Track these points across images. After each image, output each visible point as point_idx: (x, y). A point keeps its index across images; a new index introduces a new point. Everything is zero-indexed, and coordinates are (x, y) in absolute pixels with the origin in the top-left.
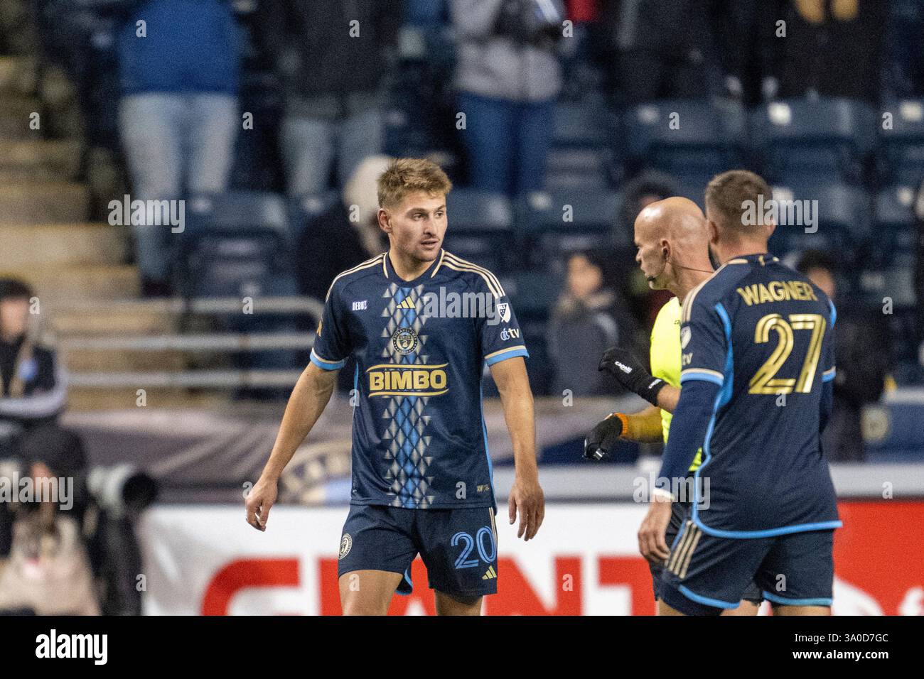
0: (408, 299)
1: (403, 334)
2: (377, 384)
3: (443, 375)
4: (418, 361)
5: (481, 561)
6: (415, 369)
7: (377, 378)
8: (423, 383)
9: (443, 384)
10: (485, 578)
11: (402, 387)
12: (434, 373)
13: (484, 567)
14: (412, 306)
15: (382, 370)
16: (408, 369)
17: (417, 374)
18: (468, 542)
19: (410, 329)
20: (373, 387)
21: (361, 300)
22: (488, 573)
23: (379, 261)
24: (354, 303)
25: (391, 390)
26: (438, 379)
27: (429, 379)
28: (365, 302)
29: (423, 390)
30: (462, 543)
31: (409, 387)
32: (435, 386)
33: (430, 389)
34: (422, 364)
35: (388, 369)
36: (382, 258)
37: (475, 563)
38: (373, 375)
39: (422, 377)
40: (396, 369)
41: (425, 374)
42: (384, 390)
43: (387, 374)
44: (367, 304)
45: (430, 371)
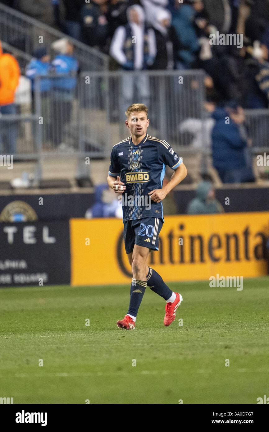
0: (137, 151)
1: (134, 162)
2: (128, 179)
3: (148, 175)
4: (139, 171)
5: (146, 235)
6: (138, 174)
7: (128, 177)
8: (141, 178)
9: (148, 178)
10: (145, 241)
11: (135, 180)
12: (145, 175)
13: (146, 237)
14: (138, 153)
15: (129, 174)
16: (136, 174)
17: (139, 175)
18: (144, 227)
19: (137, 161)
20: (127, 180)
21: (121, 152)
22: (147, 240)
23: (128, 140)
24: (119, 153)
25: (132, 181)
26: (146, 177)
27: (143, 177)
28: (122, 153)
29: (141, 181)
30: (142, 227)
31: (137, 180)
32: (145, 179)
33: (144, 180)
34: (141, 172)
35: (131, 174)
36: (129, 139)
37: (143, 235)
38: (127, 176)
39: (141, 176)
40: (133, 174)
41: (142, 175)
42: (130, 181)
43: (131, 175)
44: (123, 153)
45: (143, 174)
